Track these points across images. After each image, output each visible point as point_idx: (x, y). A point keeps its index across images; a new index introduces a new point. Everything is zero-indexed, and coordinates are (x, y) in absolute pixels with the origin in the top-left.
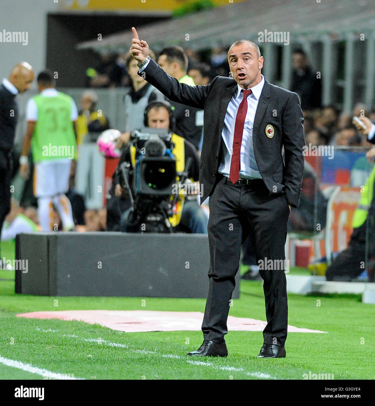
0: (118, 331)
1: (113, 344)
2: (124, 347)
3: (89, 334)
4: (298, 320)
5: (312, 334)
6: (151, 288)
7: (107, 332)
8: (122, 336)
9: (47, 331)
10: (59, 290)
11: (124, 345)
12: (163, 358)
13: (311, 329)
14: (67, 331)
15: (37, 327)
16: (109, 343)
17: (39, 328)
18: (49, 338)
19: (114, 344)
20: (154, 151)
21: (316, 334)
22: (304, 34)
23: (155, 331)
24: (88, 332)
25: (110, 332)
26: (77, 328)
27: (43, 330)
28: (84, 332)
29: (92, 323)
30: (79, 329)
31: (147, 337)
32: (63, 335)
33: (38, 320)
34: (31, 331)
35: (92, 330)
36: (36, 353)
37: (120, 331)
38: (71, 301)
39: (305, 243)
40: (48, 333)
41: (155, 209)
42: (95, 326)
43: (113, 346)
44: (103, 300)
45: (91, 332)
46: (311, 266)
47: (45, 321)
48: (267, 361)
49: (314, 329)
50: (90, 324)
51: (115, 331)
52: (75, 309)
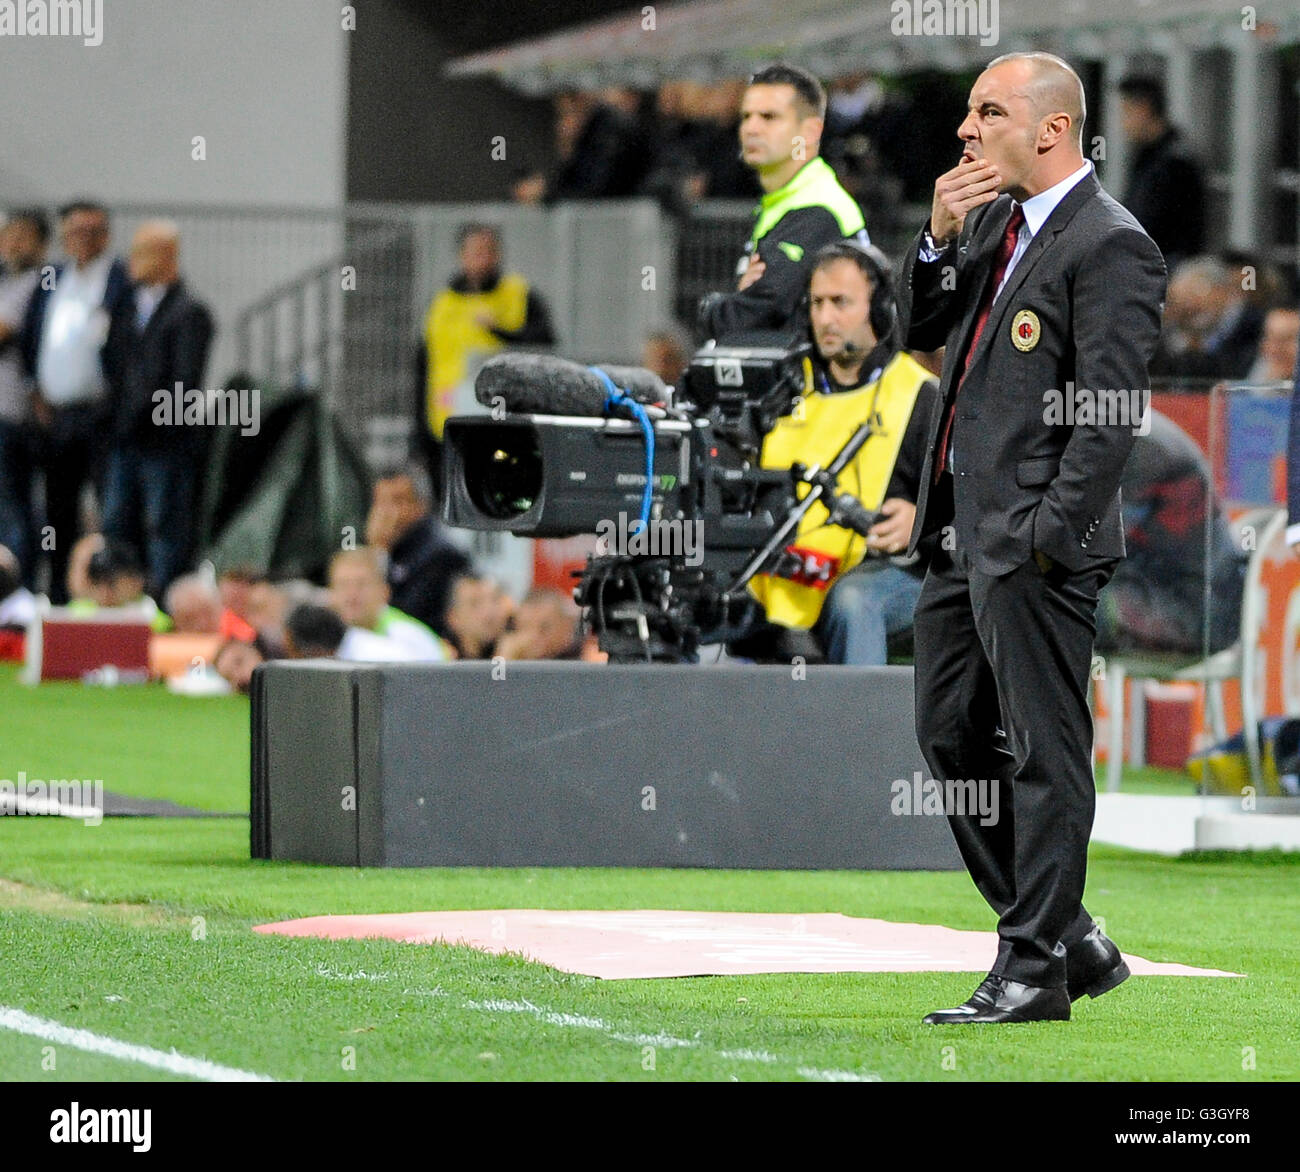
0: (578, 977)
1: (562, 1017)
2: (598, 1025)
3: (486, 986)
4: (1151, 938)
5: (1199, 980)
6: (683, 837)
7: (543, 981)
8: (593, 992)
9: (351, 978)
10: (391, 848)
11: (596, 1022)
12: (724, 1060)
13: (1195, 965)
14: (415, 977)
15: (320, 967)
16: (549, 1015)
17: (326, 968)
18: (357, 999)
19: (567, 1017)
21: (1212, 981)
23: (696, 976)
24: (482, 980)
25: (552, 979)
26: (447, 967)
27: (340, 975)
28: (470, 980)
29: (497, 951)
30: (454, 971)
31: (670, 993)
32: (403, 990)
33: (324, 942)
34: (301, 978)
35: (496, 975)
36: (316, 1048)
37: (586, 976)
38: (432, 882)
39: (1177, 692)
40: (353, 985)
42: (505, 961)
43: (561, 1024)
44: (532, 877)
45: (492, 979)
46: (1193, 764)
47: (347, 945)
48: (1053, 1070)
49: (1204, 965)
50: (490, 954)
51: (569, 977)
52: (441, 905)
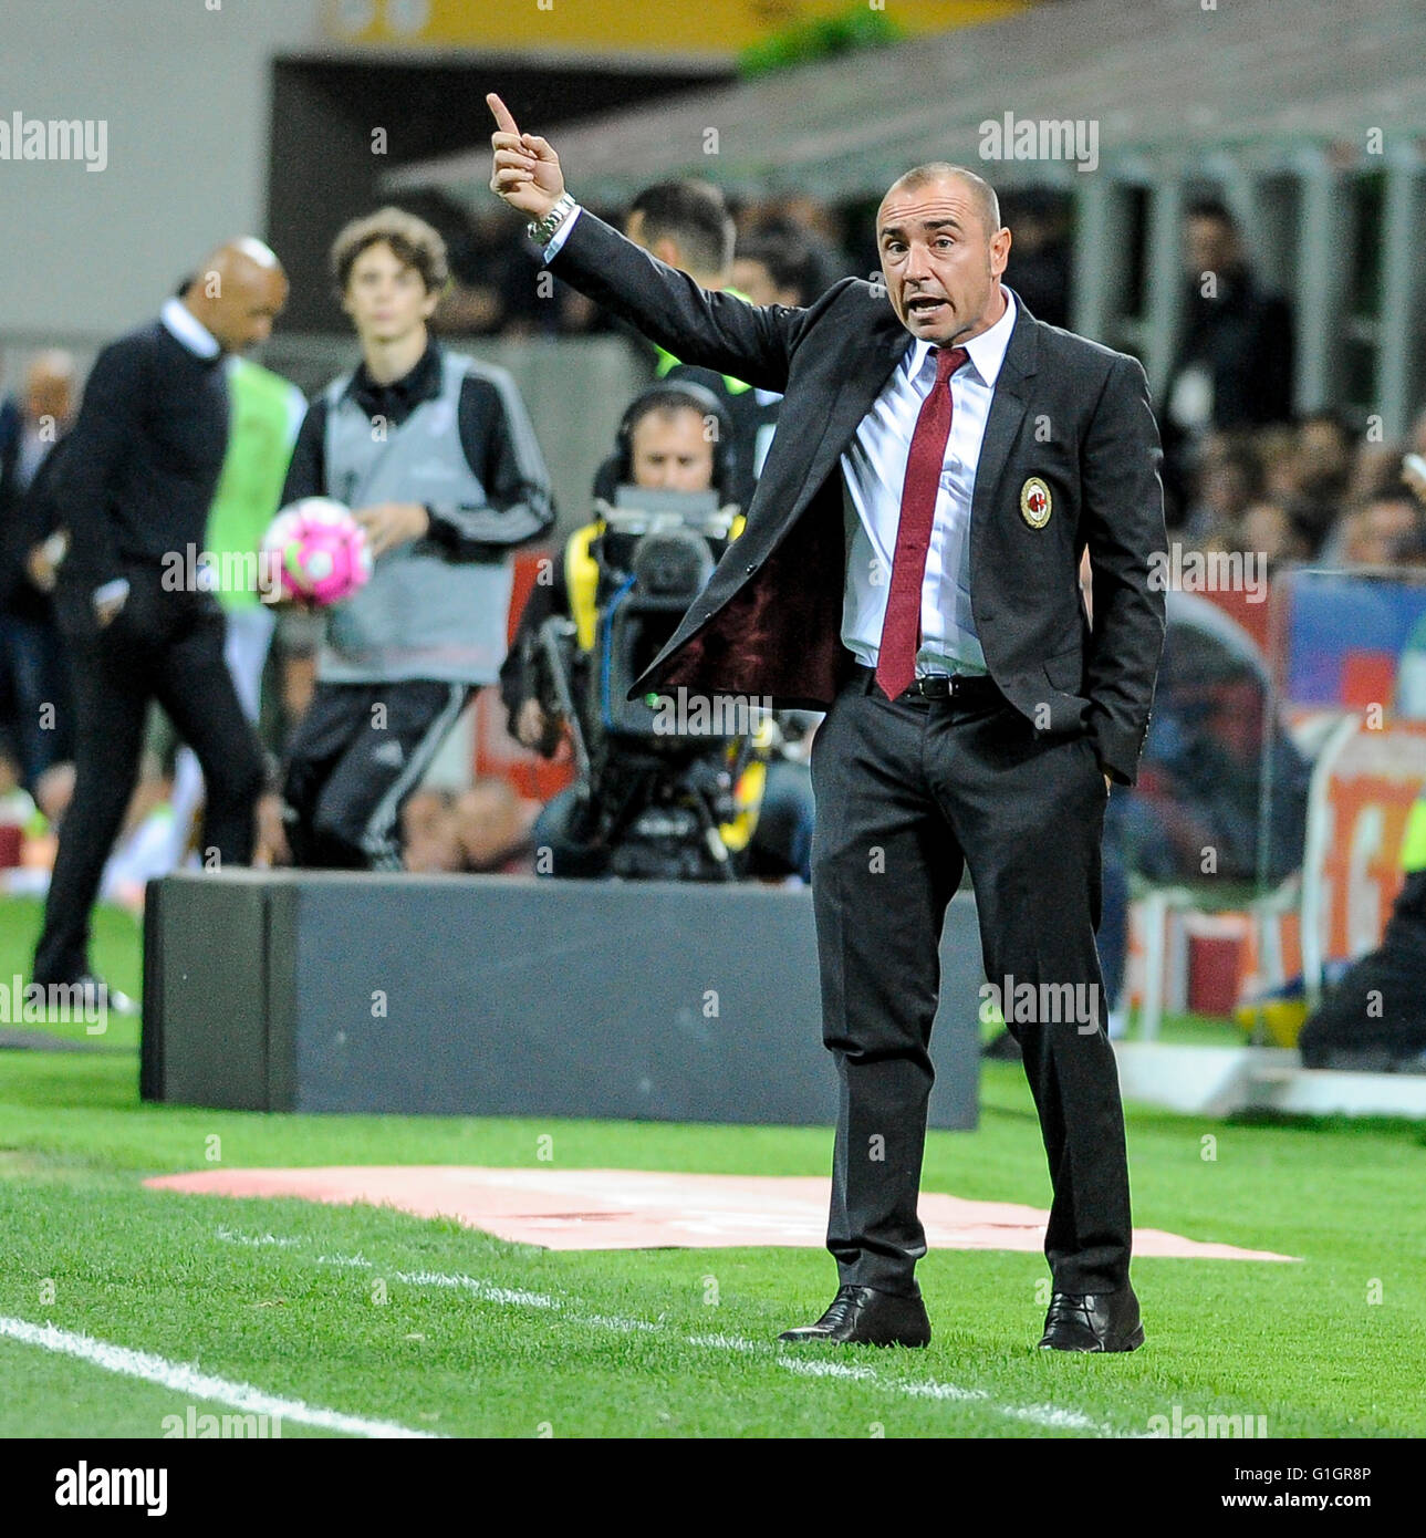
0: (522, 1247)
1: (504, 1293)
2: (545, 1304)
3: (413, 1254)
4: (1194, 1213)
5: (1249, 1265)
6: (646, 1085)
7: (481, 1250)
8: (539, 1265)
9: (256, 1242)
10: (304, 1091)
11: (544, 1299)
12: (691, 1347)
13: (1243, 1246)
14: (331, 1242)
15: (221, 1228)
16: (488, 1291)
17: (228, 1231)
18: (264, 1268)
19: (508, 1293)
20: (668, 574)
21: (1263, 1266)
22: (1234, 146)
23: (661, 1249)
24: (410, 1248)
25: (492, 1249)
26: (369, 1232)
27: (244, 1238)
28: (396, 1247)
29: (428, 1213)
30: (376, 1237)
31: (630, 1268)
32: (317, 1258)
33: (225, 1200)
34: (198, 1241)
35: (426, 1242)
36: (215, 1324)
37: (531, 1246)
38: (351, 1131)
39: (1224, 926)
40: (259, 1251)
41: (667, 792)
42: (437, 1227)
43: (502, 1302)
44: (470, 1128)
45: (422, 1248)
46: (1245, 1011)
47: (253, 1205)
48: (1077, 1366)
49: (1255, 1245)
50: (420, 1220)
51: (511, 1247)
52: (362, 1160)
